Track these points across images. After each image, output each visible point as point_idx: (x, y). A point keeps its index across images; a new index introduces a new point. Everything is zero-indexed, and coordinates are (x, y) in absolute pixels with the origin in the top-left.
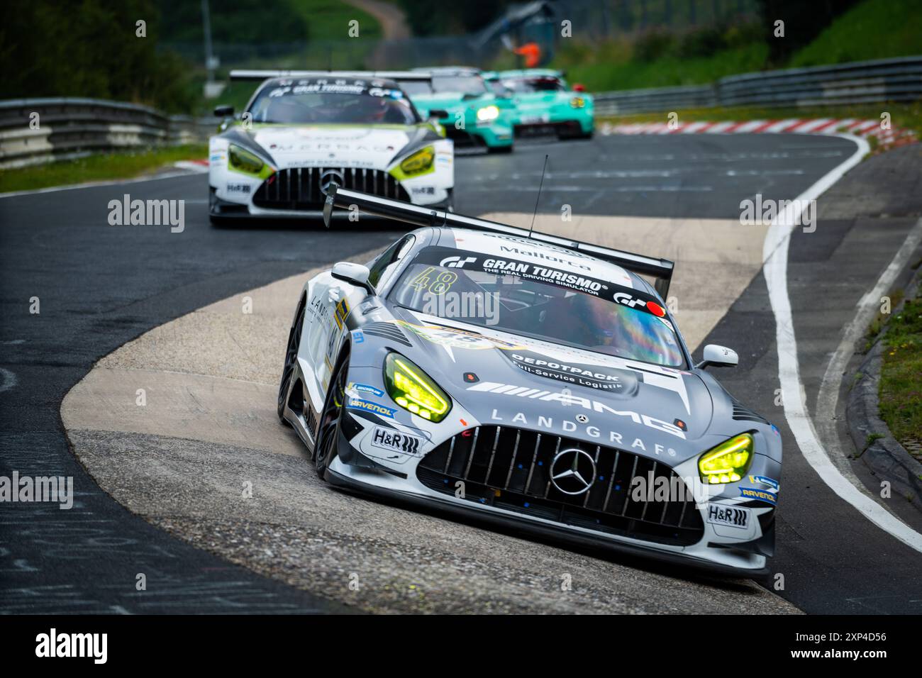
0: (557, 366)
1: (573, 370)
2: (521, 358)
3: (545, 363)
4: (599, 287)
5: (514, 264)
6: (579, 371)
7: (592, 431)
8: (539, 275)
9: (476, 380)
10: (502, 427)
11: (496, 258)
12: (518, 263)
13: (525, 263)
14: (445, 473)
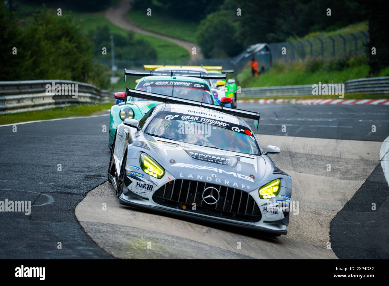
0: (207, 156)
1: (213, 157)
2: (193, 153)
3: (202, 155)
4: (226, 125)
5: (193, 117)
6: (215, 157)
7: (218, 180)
8: (203, 121)
9: (174, 162)
10: (184, 180)
11: (186, 115)
12: (194, 116)
13: (197, 117)
14: (163, 198)
